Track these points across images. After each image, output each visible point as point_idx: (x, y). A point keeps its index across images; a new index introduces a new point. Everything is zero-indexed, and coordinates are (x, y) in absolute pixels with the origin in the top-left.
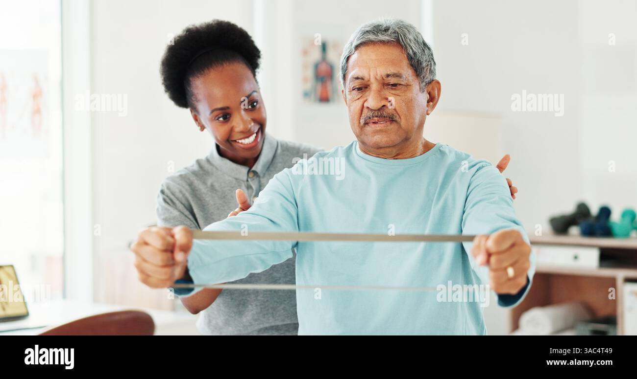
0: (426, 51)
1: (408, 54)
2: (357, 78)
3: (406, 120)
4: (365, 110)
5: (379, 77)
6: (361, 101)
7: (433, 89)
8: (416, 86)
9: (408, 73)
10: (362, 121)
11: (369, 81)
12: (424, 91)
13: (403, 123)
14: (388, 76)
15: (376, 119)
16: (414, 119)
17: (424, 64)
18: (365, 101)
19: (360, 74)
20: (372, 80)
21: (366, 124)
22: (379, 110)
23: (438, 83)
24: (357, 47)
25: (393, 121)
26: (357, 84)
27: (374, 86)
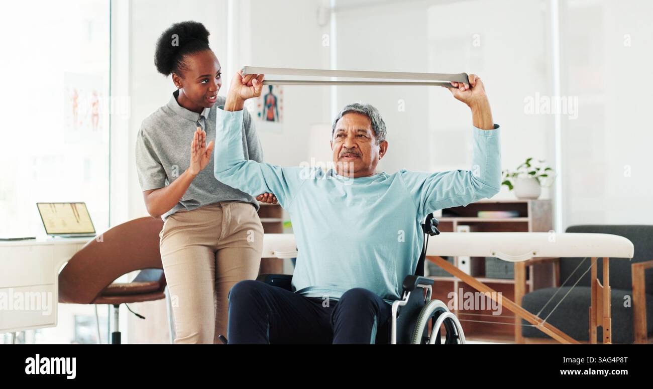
0: (382, 124)
1: (372, 122)
2: (341, 130)
3: (366, 157)
4: (343, 149)
5: (353, 131)
6: (342, 142)
7: (383, 146)
8: (373, 140)
9: (370, 132)
10: (340, 155)
11: (347, 132)
12: (378, 145)
13: (364, 158)
14: (359, 130)
15: (349, 154)
16: (370, 157)
17: (380, 130)
18: (343, 143)
19: (342, 128)
20: (349, 132)
21: (342, 157)
22: (351, 149)
23: (386, 143)
24: (343, 114)
25: (358, 157)
26: (339, 133)
27: (350, 135)
